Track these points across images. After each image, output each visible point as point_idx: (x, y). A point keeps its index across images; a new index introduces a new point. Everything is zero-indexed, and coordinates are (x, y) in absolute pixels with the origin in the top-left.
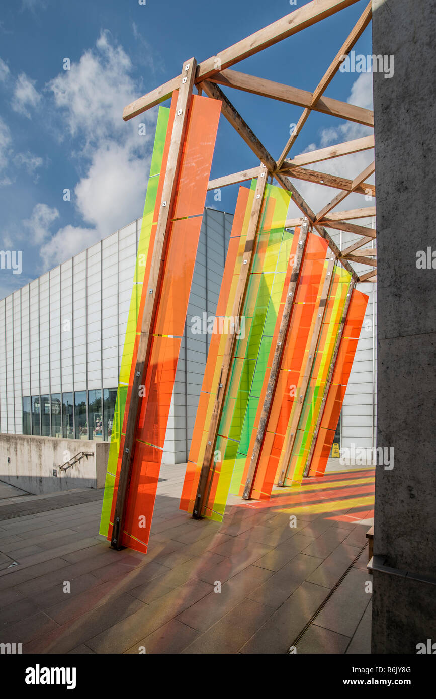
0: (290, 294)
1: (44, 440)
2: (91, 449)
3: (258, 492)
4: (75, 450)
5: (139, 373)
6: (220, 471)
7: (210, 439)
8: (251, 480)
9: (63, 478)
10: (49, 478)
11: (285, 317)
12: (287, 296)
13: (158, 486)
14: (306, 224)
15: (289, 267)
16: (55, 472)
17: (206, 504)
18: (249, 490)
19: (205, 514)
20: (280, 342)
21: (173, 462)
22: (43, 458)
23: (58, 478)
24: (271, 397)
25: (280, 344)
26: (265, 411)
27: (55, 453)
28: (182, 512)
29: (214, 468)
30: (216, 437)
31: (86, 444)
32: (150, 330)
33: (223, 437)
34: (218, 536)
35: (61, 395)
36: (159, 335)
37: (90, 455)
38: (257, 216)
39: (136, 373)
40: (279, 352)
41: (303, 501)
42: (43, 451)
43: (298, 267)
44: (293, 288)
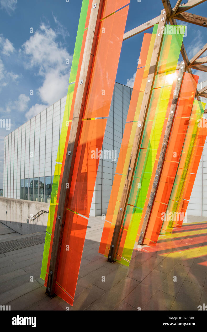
0: (172, 112)
1: (23, 202)
2: (47, 209)
3: (148, 240)
4: (39, 209)
5: (70, 152)
6: (127, 229)
7: (121, 207)
8: (144, 232)
9: (32, 225)
10: (26, 224)
11: (168, 127)
12: (170, 114)
13: (87, 231)
14: (183, 67)
15: (172, 95)
16: (28, 221)
17: (117, 252)
18: (142, 239)
19: (116, 258)
20: (165, 143)
21: (94, 215)
22: (23, 213)
23: (30, 224)
24: (158, 179)
25: (165, 144)
26: (154, 188)
27: (29, 210)
28: (101, 255)
29: (123, 227)
30: (126, 205)
31: (45, 205)
32: (80, 115)
33: (130, 205)
34: (128, 280)
35: (38, 178)
36: (87, 119)
37: (47, 212)
38: (158, 48)
39: (67, 152)
40: (164, 150)
41: (176, 246)
42: (23, 208)
43: (178, 94)
44: (173, 108)
